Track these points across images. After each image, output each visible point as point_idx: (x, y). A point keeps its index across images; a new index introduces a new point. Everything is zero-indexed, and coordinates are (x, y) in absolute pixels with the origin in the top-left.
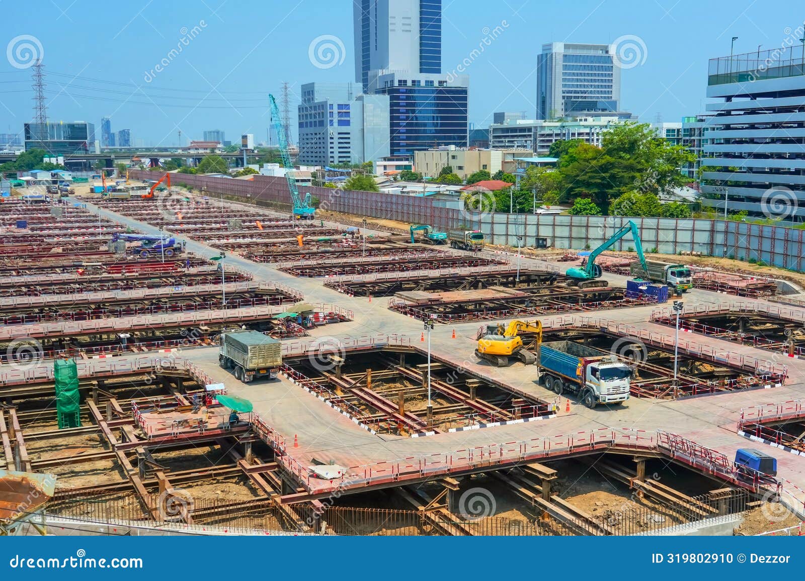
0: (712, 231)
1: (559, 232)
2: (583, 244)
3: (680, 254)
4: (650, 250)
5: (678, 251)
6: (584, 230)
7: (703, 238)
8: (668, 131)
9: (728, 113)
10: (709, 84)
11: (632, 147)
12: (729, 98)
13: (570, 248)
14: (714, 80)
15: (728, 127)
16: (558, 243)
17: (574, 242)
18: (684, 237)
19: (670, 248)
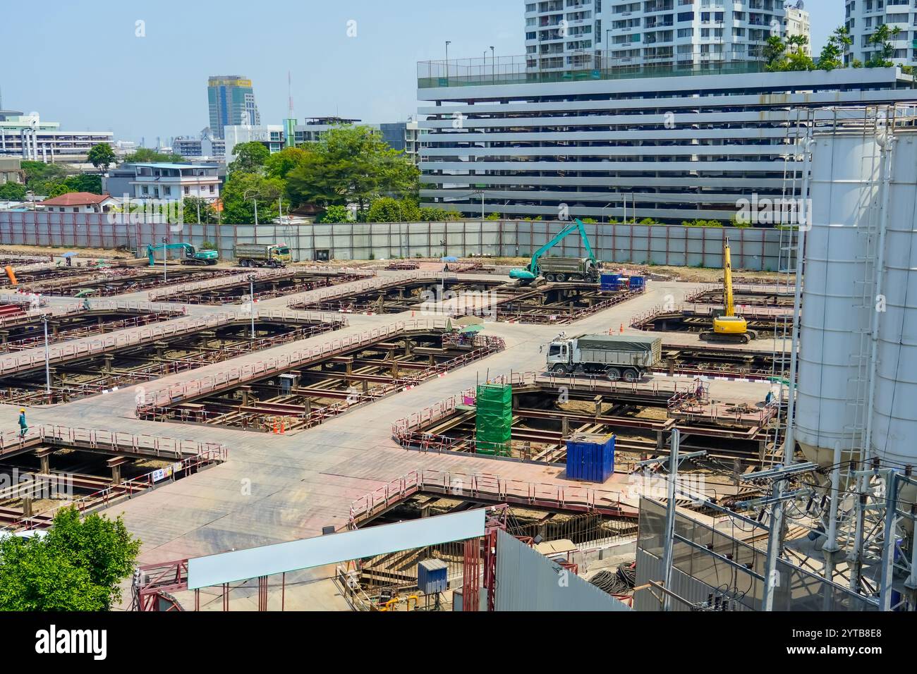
0: (500, 232)
1: (338, 242)
2: (367, 253)
3: (471, 256)
4: (438, 255)
5: (468, 253)
6: (366, 238)
7: (491, 239)
8: (272, 134)
9: (438, 117)
10: (419, 87)
11: (354, 150)
12: (439, 102)
13: (353, 259)
14: (424, 83)
15: (439, 131)
16: (338, 255)
17: (356, 252)
18: (472, 239)
19: (459, 251)
